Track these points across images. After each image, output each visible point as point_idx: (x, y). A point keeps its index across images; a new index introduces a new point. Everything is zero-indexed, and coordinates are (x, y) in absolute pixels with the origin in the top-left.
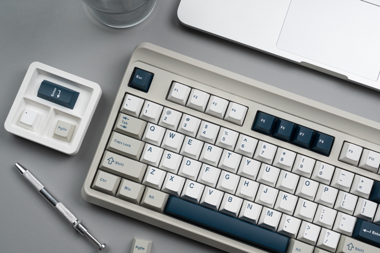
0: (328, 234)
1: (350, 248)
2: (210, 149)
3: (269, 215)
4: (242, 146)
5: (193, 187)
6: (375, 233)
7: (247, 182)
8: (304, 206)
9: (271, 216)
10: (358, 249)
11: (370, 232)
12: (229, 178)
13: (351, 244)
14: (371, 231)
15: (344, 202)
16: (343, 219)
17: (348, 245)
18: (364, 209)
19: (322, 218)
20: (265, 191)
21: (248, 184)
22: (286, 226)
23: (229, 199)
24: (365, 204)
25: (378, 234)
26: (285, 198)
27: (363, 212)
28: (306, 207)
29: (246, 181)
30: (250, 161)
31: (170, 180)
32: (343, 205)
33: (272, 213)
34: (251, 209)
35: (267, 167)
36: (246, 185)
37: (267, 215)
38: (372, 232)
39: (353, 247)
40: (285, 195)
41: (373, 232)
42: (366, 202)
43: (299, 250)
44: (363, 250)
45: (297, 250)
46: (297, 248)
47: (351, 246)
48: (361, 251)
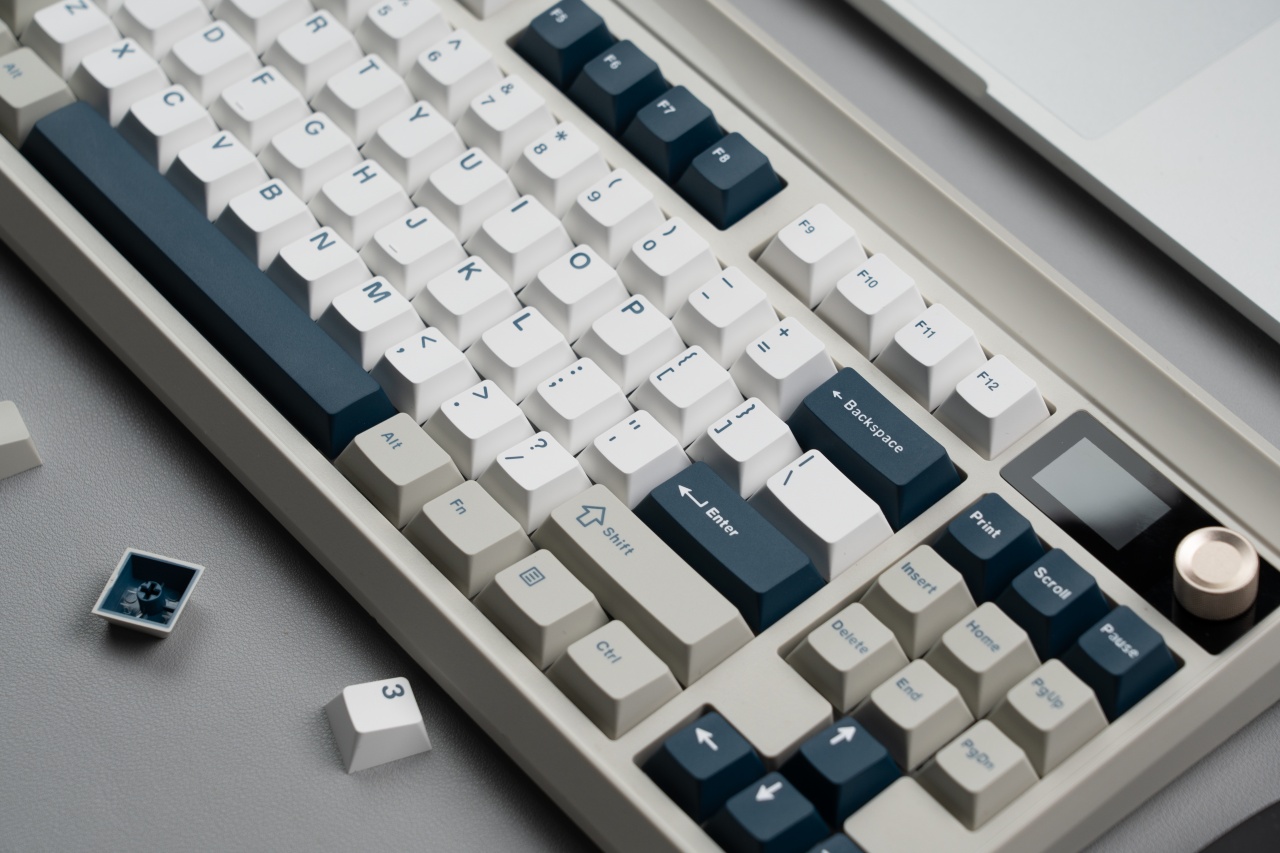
0: (542, 443)
1: (585, 520)
2: (318, 27)
3: (371, 295)
4: (433, 54)
5: (172, 105)
6: (719, 516)
7: (369, 172)
8: (516, 323)
9: (376, 301)
10: (616, 536)
11: (701, 506)
12: (316, 132)
13: (601, 511)
14: (706, 503)
15: (671, 369)
16: (631, 423)
17: (585, 507)
18: (730, 423)
19: (554, 384)
20: (412, 223)
21: (368, 178)
22: (402, 350)
23: (270, 189)
24: (747, 412)
25: (726, 522)
26: (466, 272)
27: (718, 432)
28: (520, 329)
29: (367, 167)
30: (426, 115)
31: (115, 51)
32: (659, 377)
33: (387, 294)
34: (320, 247)
35: (472, 155)
36: (361, 177)
37: (365, 290)
38: (707, 508)
39: (601, 523)
40: (473, 264)
41: (712, 512)
42: (753, 406)
43: (395, 444)
44: (629, 548)
45: (389, 439)
46: (392, 435)
47: (596, 514)
48: (621, 546)
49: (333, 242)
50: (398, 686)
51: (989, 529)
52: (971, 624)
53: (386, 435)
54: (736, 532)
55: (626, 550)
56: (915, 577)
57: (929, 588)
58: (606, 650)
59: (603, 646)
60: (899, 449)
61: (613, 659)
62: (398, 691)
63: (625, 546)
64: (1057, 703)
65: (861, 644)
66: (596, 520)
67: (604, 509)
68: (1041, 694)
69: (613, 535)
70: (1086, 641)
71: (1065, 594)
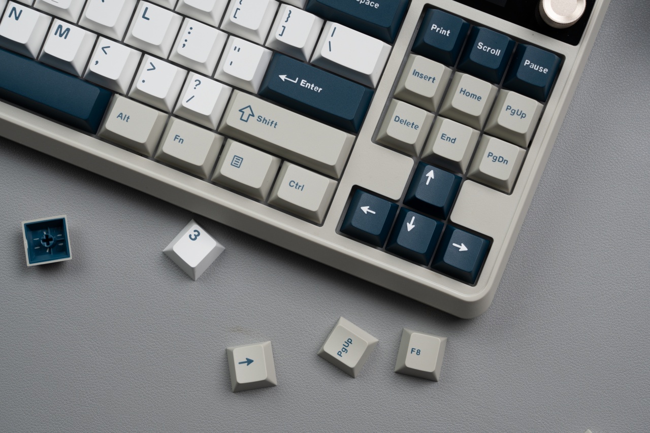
0: (198, 82)
1: (245, 118)
3: (61, 35)
6: (307, 84)
8: (144, 17)
9: (65, 38)
10: (264, 119)
11: (296, 82)
13: (249, 108)
14: (297, 79)
15: (238, 9)
16: (235, 49)
17: (240, 111)
18: (284, 27)
19: (184, 45)
22: (97, 62)
24: (289, 17)
25: (313, 86)
27: (281, 35)
28: (148, 19)
32: (235, 17)
33: (68, 30)
34: (17, 18)
37: (56, 34)
38: (299, 81)
39: (253, 115)
41: (303, 82)
42: (290, 11)
43: (126, 119)
44: (274, 123)
45: (121, 117)
46: (121, 114)
47: (247, 112)
48: (270, 124)
49: (21, 11)
50: (195, 231)
51: (443, 32)
52: (461, 91)
53: (119, 116)
54: (321, 89)
55: (273, 125)
56: (421, 76)
57: (431, 80)
58: (295, 185)
59: (292, 184)
60: (377, 5)
61: (301, 188)
62: (196, 233)
63: (272, 123)
64: (523, 116)
65: (413, 124)
66: (250, 115)
67: (249, 106)
68: (513, 114)
69: (262, 119)
70: (520, 75)
71: (498, 52)
